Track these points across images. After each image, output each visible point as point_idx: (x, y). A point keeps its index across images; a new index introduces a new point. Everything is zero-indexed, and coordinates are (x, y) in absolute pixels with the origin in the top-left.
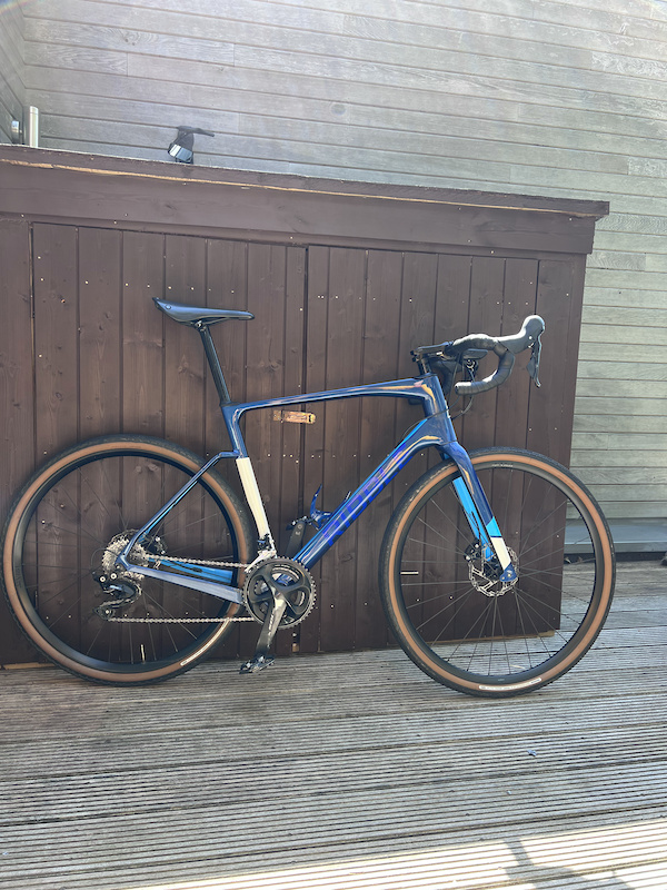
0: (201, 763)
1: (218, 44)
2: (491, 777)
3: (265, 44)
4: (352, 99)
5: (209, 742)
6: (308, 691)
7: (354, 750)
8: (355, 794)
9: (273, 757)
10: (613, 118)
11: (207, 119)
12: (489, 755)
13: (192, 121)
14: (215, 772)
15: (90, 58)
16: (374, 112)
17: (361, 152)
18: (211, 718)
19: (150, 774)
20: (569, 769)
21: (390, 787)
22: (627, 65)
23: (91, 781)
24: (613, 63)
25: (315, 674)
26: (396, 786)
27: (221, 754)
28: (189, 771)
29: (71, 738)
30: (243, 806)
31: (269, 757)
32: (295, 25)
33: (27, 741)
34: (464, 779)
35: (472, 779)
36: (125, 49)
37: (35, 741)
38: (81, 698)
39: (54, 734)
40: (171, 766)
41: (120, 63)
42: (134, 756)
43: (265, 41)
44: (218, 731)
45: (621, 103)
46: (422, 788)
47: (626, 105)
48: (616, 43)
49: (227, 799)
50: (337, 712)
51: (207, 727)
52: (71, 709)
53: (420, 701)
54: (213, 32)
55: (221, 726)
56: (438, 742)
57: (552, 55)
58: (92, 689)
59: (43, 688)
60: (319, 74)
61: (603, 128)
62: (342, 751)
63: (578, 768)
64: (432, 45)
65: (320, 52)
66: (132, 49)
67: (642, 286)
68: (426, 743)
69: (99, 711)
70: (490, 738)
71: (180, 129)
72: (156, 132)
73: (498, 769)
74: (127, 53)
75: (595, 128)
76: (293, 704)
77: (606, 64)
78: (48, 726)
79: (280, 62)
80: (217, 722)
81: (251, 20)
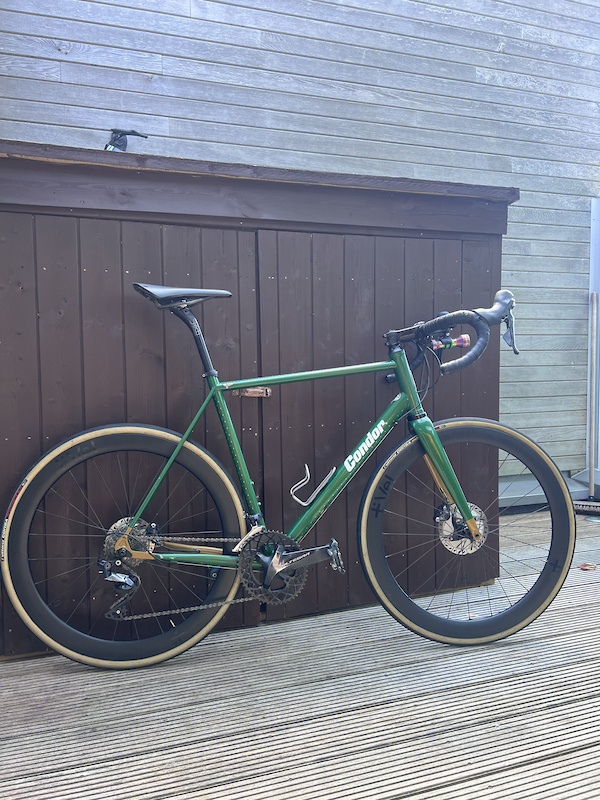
0: (195, 742)
1: (147, 55)
2: (480, 723)
3: (190, 56)
4: (272, 106)
5: (198, 719)
6: (284, 657)
7: (343, 711)
8: (356, 756)
9: (267, 727)
10: (495, 124)
11: (139, 123)
12: (470, 702)
13: (125, 124)
14: (213, 750)
15: (24, 65)
16: (292, 117)
17: (281, 153)
18: (194, 694)
19: (145, 760)
20: (549, 707)
21: (387, 745)
22: (505, 79)
23: (84, 774)
24: (493, 77)
25: (286, 640)
26: (394, 744)
27: (214, 731)
28: (186, 751)
29: (53, 730)
30: (248, 781)
31: (262, 728)
32: (216, 39)
33: (8, 738)
34: (455, 729)
35: (463, 727)
36: (58, 57)
37: (15, 737)
38: (55, 688)
39: (35, 728)
40: (165, 748)
41: (54, 70)
42: (125, 743)
43: (190, 53)
44: (205, 707)
45: (502, 112)
46: (419, 742)
47: (506, 113)
48: (495, 60)
49: (231, 777)
50: (318, 676)
51: (192, 704)
52: (47, 700)
53: (392, 656)
54: (141, 44)
55: (207, 701)
56: (421, 695)
57: (443, 69)
58: (65, 678)
59: (12, 682)
60: (241, 83)
61: (489, 133)
62: (333, 714)
63: (556, 706)
64: (340, 59)
65: (241, 64)
66: (64, 58)
67: (529, 269)
68: (410, 697)
69: (78, 699)
70: (468, 686)
71: (115, 131)
72: (90, 135)
73: (484, 715)
74: (60, 61)
75: (482, 133)
76: (271, 671)
77: (487, 77)
78: (26, 720)
79: (205, 72)
80: (201, 698)
81: (176, 33)
